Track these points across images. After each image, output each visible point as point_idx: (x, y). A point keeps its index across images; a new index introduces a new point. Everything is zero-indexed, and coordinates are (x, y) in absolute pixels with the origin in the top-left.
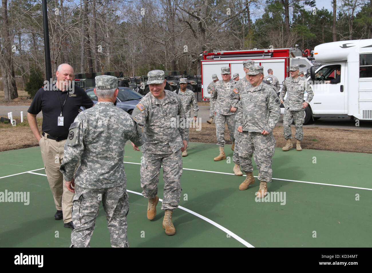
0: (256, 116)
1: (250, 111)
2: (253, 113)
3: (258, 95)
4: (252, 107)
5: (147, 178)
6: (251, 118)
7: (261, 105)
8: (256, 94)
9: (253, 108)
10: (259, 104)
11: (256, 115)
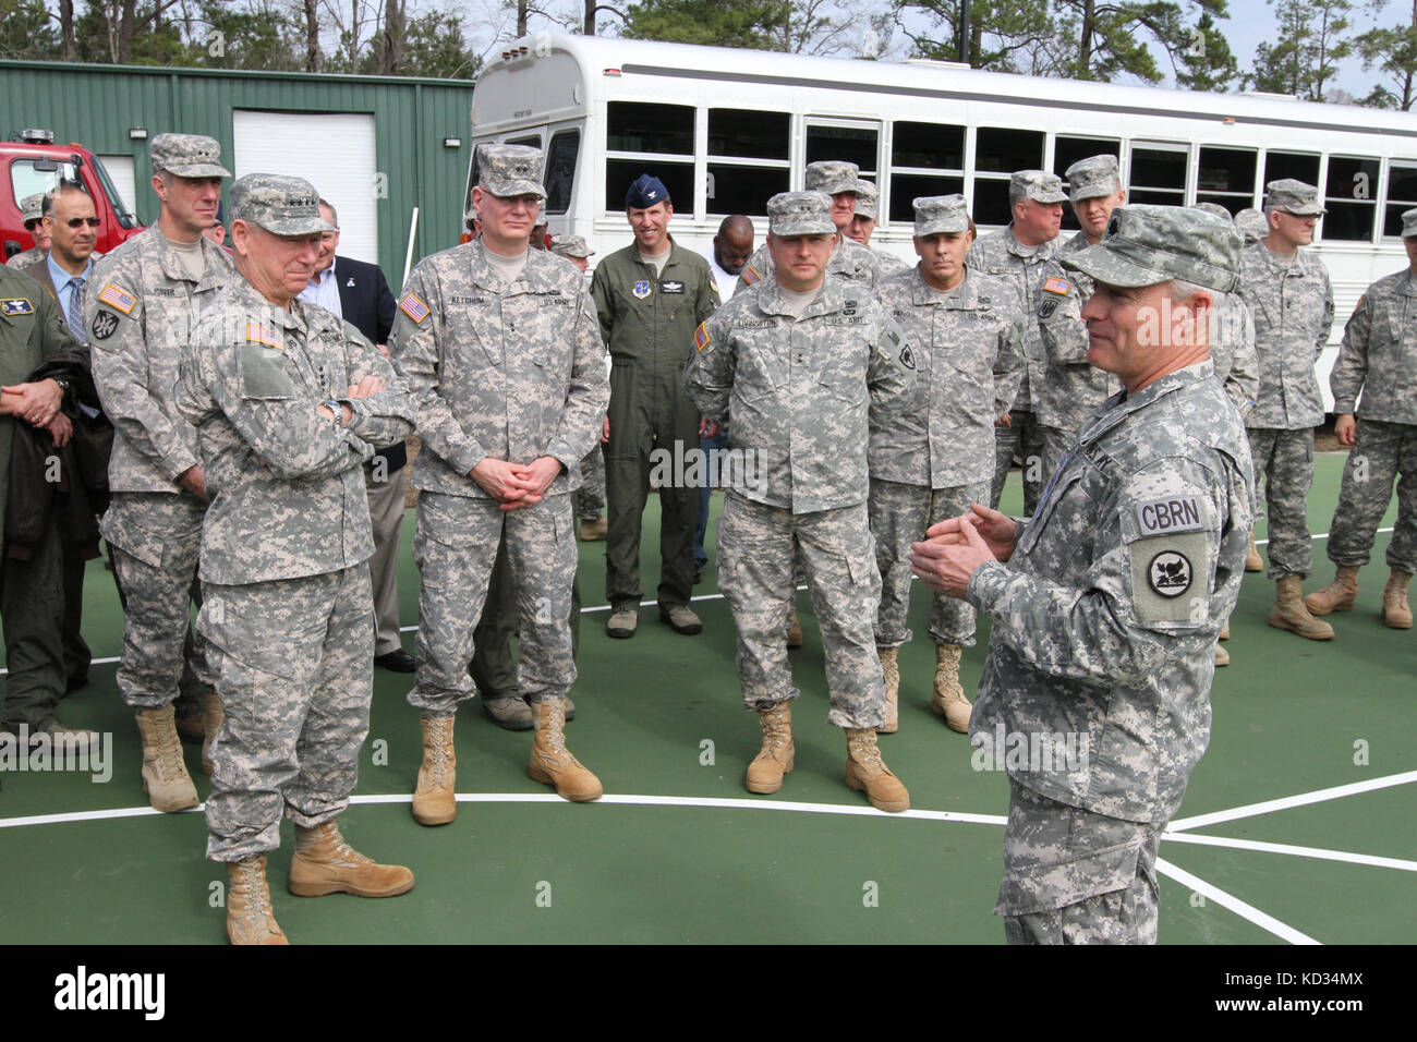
0: (833, 429)
1: (808, 412)
2: (822, 419)
3: (833, 332)
4: (812, 391)
5: (290, 721)
6: (814, 440)
7: (851, 376)
8: (822, 332)
9: (816, 396)
10: (844, 374)
11: (834, 424)
